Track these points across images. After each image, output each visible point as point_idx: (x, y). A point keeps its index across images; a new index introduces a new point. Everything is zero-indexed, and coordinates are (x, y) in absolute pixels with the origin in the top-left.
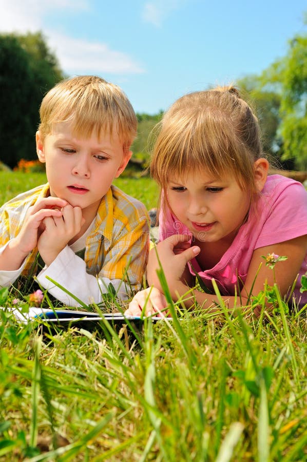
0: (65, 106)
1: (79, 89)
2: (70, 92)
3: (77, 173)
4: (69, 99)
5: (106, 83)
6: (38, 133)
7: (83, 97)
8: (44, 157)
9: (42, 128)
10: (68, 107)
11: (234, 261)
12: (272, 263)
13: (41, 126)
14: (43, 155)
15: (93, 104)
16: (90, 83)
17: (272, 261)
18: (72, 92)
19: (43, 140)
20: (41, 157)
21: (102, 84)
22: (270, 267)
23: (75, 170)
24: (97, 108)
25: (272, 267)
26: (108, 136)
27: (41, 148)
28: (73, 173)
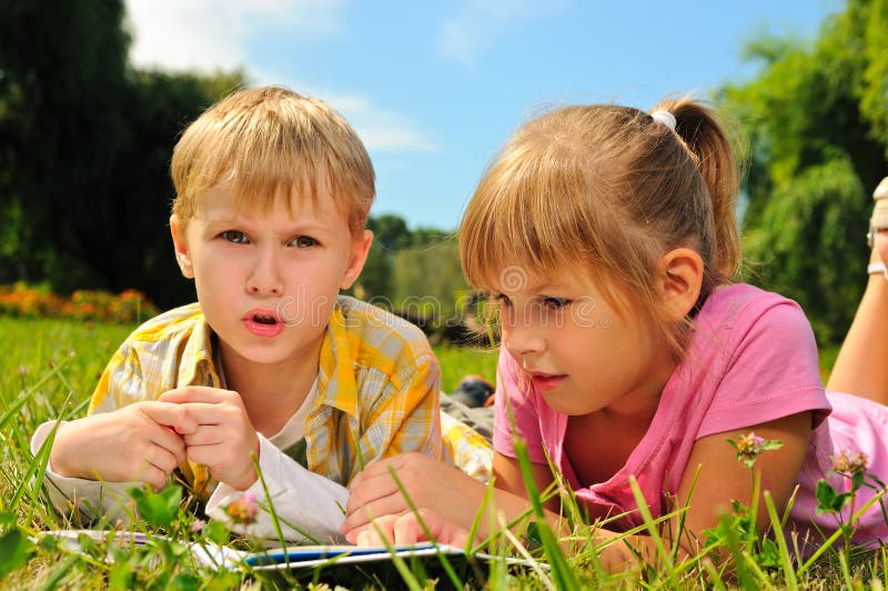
0: (215, 153)
1: (239, 116)
2: (223, 124)
3: (256, 290)
4: (220, 139)
5: (298, 97)
6: (174, 219)
7: (247, 131)
8: (191, 267)
9: (179, 207)
10: (221, 154)
11: (655, 465)
12: (750, 455)
13: (177, 203)
14: (189, 263)
15: (271, 139)
16: (262, 101)
17: (750, 449)
18: (226, 124)
19: (183, 230)
20: (186, 266)
21: (289, 99)
22: (746, 462)
23: (251, 284)
24: (280, 148)
25: (750, 463)
26: (308, 203)
27: (184, 250)
28: (251, 291)
